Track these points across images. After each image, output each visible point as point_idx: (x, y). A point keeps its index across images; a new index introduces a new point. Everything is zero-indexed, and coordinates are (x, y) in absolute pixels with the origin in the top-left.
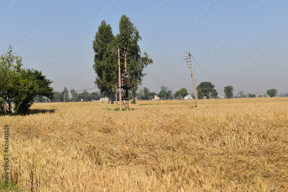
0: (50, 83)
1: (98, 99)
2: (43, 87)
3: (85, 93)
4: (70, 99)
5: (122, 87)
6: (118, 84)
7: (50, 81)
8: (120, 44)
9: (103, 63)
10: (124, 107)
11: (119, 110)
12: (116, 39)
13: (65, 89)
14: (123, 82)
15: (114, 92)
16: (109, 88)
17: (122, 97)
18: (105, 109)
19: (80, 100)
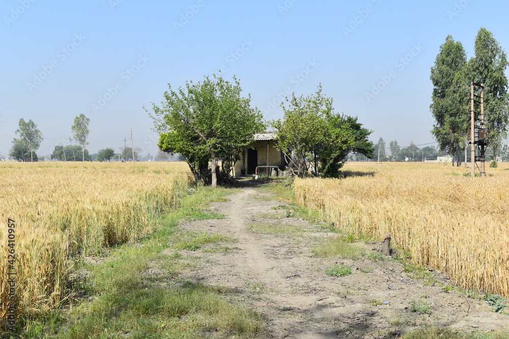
0: (369, 134)
1: (435, 158)
2: (359, 140)
3: (413, 147)
4: (388, 157)
5: (475, 143)
6: (469, 137)
7: (369, 132)
8: (476, 74)
9: (447, 102)
10: (478, 171)
11: (471, 176)
12: (469, 66)
13: (381, 140)
14: (477, 135)
15: (462, 147)
16: (454, 141)
17: (476, 157)
18: (449, 174)
19: (404, 158)
